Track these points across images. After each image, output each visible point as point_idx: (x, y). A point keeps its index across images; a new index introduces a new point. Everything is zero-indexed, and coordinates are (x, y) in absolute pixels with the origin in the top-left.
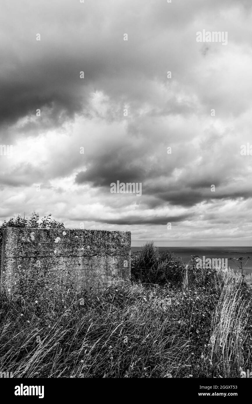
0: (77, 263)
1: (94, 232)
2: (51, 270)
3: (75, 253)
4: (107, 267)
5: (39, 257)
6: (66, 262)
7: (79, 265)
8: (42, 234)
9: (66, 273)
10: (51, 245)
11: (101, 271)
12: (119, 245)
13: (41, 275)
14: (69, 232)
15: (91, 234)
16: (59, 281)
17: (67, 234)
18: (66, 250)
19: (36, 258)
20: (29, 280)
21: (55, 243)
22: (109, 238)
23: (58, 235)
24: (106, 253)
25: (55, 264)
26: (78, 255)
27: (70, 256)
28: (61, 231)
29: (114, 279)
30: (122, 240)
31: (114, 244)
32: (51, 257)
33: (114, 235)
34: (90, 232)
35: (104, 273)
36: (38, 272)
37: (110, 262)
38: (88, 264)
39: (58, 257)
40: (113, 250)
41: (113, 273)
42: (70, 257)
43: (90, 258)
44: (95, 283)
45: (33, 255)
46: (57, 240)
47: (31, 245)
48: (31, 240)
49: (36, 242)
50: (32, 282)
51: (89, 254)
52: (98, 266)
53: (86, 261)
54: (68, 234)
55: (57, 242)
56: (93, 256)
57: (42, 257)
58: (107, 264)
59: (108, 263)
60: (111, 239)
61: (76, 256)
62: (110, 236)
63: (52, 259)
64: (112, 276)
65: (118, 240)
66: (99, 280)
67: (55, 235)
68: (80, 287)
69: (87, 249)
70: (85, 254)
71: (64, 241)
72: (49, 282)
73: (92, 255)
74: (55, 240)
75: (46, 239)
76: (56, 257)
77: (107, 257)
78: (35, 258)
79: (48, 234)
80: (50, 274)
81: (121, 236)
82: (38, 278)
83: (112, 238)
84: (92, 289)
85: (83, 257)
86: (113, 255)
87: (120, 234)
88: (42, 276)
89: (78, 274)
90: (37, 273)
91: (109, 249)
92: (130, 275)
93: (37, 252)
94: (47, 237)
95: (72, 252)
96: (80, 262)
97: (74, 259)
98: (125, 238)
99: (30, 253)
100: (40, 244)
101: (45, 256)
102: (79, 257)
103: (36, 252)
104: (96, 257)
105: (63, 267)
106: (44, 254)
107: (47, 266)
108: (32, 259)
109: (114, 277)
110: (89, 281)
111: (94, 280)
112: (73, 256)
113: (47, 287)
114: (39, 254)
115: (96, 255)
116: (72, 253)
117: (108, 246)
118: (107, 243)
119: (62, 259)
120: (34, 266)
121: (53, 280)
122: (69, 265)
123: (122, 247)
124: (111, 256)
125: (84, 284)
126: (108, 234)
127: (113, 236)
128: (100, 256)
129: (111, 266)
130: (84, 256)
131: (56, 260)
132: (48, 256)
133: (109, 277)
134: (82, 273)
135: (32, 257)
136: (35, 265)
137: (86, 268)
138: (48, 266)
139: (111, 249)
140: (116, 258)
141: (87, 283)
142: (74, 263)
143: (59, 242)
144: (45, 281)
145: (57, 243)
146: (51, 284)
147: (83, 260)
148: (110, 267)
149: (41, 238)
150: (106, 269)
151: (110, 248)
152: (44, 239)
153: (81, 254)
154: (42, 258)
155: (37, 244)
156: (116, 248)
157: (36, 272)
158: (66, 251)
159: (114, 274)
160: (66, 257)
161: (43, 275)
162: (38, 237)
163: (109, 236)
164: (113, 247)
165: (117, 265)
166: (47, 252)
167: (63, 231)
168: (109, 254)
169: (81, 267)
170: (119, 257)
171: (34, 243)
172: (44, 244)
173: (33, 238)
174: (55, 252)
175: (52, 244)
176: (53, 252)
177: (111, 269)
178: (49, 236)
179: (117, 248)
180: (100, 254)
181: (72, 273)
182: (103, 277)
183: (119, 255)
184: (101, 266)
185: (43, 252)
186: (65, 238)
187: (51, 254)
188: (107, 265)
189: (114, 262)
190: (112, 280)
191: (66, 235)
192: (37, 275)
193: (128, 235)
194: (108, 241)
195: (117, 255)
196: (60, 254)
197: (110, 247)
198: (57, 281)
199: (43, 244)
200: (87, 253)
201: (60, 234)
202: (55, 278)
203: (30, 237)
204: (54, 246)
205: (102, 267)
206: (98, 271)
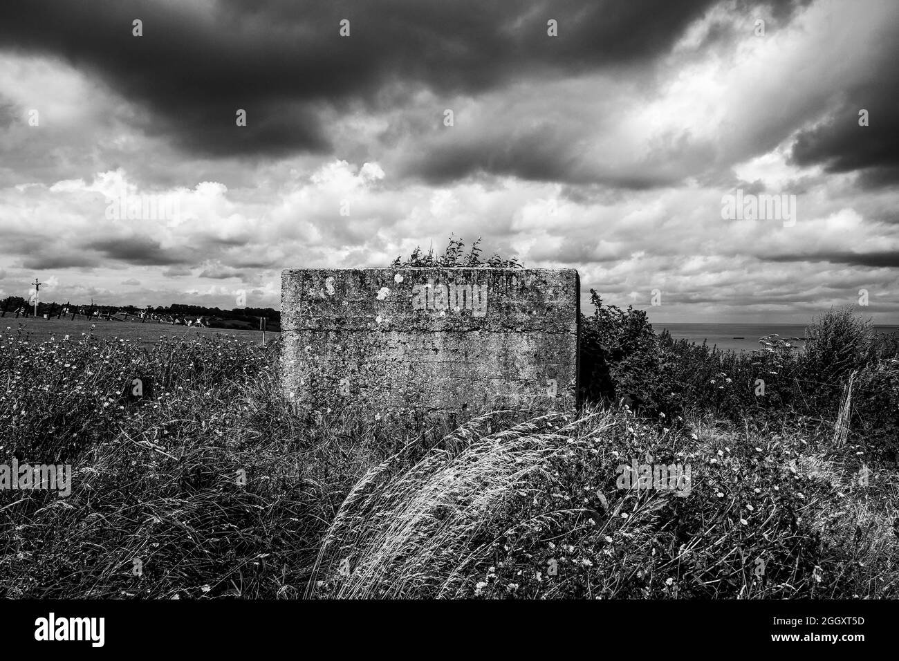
0: (429, 346)
1: (470, 275)
2: (372, 358)
3: (423, 325)
4: (507, 359)
5: (345, 330)
6: (405, 343)
7: (436, 350)
8: (350, 282)
9: (404, 367)
10: (369, 305)
11: (490, 367)
12: (540, 305)
13: (351, 369)
14: (409, 276)
15: (464, 279)
16: (390, 385)
17: (404, 280)
18: (403, 316)
19: (340, 332)
20: (329, 378)
21: (378, 301)
22: (511, 288)
23: (383, 281)
24: (503, 325)
25: (379, 346)
26: (431, 329)
27: (412, 330)
28: (391, 274)
29: (527, 390)
30: (550, 292)
31: (525, 302)
32: (372, 331)
33: (525, 278)
34: (462, 274)
35: (499, 373)
36: (346, 363)
37: (515, 348)
38: (457, 350)
39: (386, 331)
40: (521, 317)
41: (524, 375)
42: (414, 332)
43: (461, 335)
44: (476, 396)
45: (333, 325)
46: (383, 293)
47: (327, 306)
48: (326, 294)
49: (337, 299)
50: (333, 383)
51: (458, 327)
52: (484, 354)
53: (452, 344)
54: (408, 280)
55: (383, 298)
56: (469, 330)
57: (352, 331)
58: (506, 352)
59: (510, 349)
60: (517, 290)
61: (426, 331)
62: (514, 283)
63: (372, 336)
64: (521, 383)
65: (538, 291)
66: (486, 389)
67: (378, 283)
68: (438, 401)
69: (452, 314)
70: (448, 325)
71: (399, 296)
72: (369, 385)
73: (466, 329)
74: (377, 295)
75: (359, 292)
76: (382, 332)
77: (507, 336)
78: (337, 332)
79: (362, 282)
80: (370, 368)
81: (545, 282)
82: (346, 374)
83: (519, 287)
84: (468, 409)
85: (444, 334)
86: (523, 331)
87: (542, 277)
88: (353, 372)
89: (434, 373)
90: (344, 363)
91: (510, 316)
92: (573, 382)
93: (340, 319)
94: (361, 287)
95: (418, 320)
96: (438, 344)
97: (423, 337)
98: (557, 286)
99: (327, 321)
100: (345, 303)
101: (358, 330)
102: (433, 332)
103: (338, 320)
104: (477, 333)
105: (398, 354)
106: (355, 324)
107: (362, 350)
108: (332, 335)
109: (527, 384)
110: (459, 389)
111: (472, 389)
112: (421, 330)
113: (364, 394)
114: (344, 323)
115: (477, 329)
116: (417, 322)
117: (508, 307)
118: (505, 300)
119: (395, 337)
120: (335, 348)
121: (377, 382)
122: (412, 351)
123: (549, 309)
124: (518, 332)
125: (449, 396)
126: (507, 279)
127: (523, 283)
128: (487, 333)
129: (518, 357)
130: (446, 330)
131: (383, 338)
132: (363, 329)
133: (512, 384)
134: (443, 369)
135: (331, 330)
136: (338, 348)
137: (453, 360)
138: (365, 350)
139: (517, 316)
140: (532, 338)
141: (455, 393)
142: (422, 346)
143: (386, 298)
144: (361, 382)
145: (381, 301)
146: (373, 389)
147: (445, 340)
148: (514, 359)
149: (347, 291)
150: (505, 364)
151: (513, 313)
152: (354, 292)
153: (438, 326)
154: (352, 333)
155: (340, 303)
156: (530, 313)
157: (342, 362)
158: (403, 318)
159: (527, 377)
160: (405, 332)
161: (356, 370)
162: (341, 287)
163: (511, 282)
164: (524, 311)
165: (535, 355)
166: (361, 320)
167: (396, 273)
168: (512, 328)
169: (440, 357)
170: (540, 336)
171: (333, 301)
172: (353, 302)
173: (331, 290)
174: (379, 319)
175: (371, 304)
176: (373, 320)
177: (517, 365)
178: (365, 285)
179: (534, 313)
180: (487, 327)
181: (418, 369)
182: (496, 382)
183: (540, 330)
184: (491, 356)
185: (354, 319)
186: (399, 288)
187: (369, 324)
188: (506, 355)
189: (526, 348)
190: (521, 391)
191: (403, 283)
192: (343, 367)
193: (568, 278)
194: (507, 296)
195: (534, 330)
196: (390, 326)
197: (514, 310)
198: (385, 384)
199: (351, 302)
200: (454, 325)
201: (389, 280)
202: (382, 377)
203: (326, 289)
204: (375, 307)
205: (493, 358)
206: (482, 368)
